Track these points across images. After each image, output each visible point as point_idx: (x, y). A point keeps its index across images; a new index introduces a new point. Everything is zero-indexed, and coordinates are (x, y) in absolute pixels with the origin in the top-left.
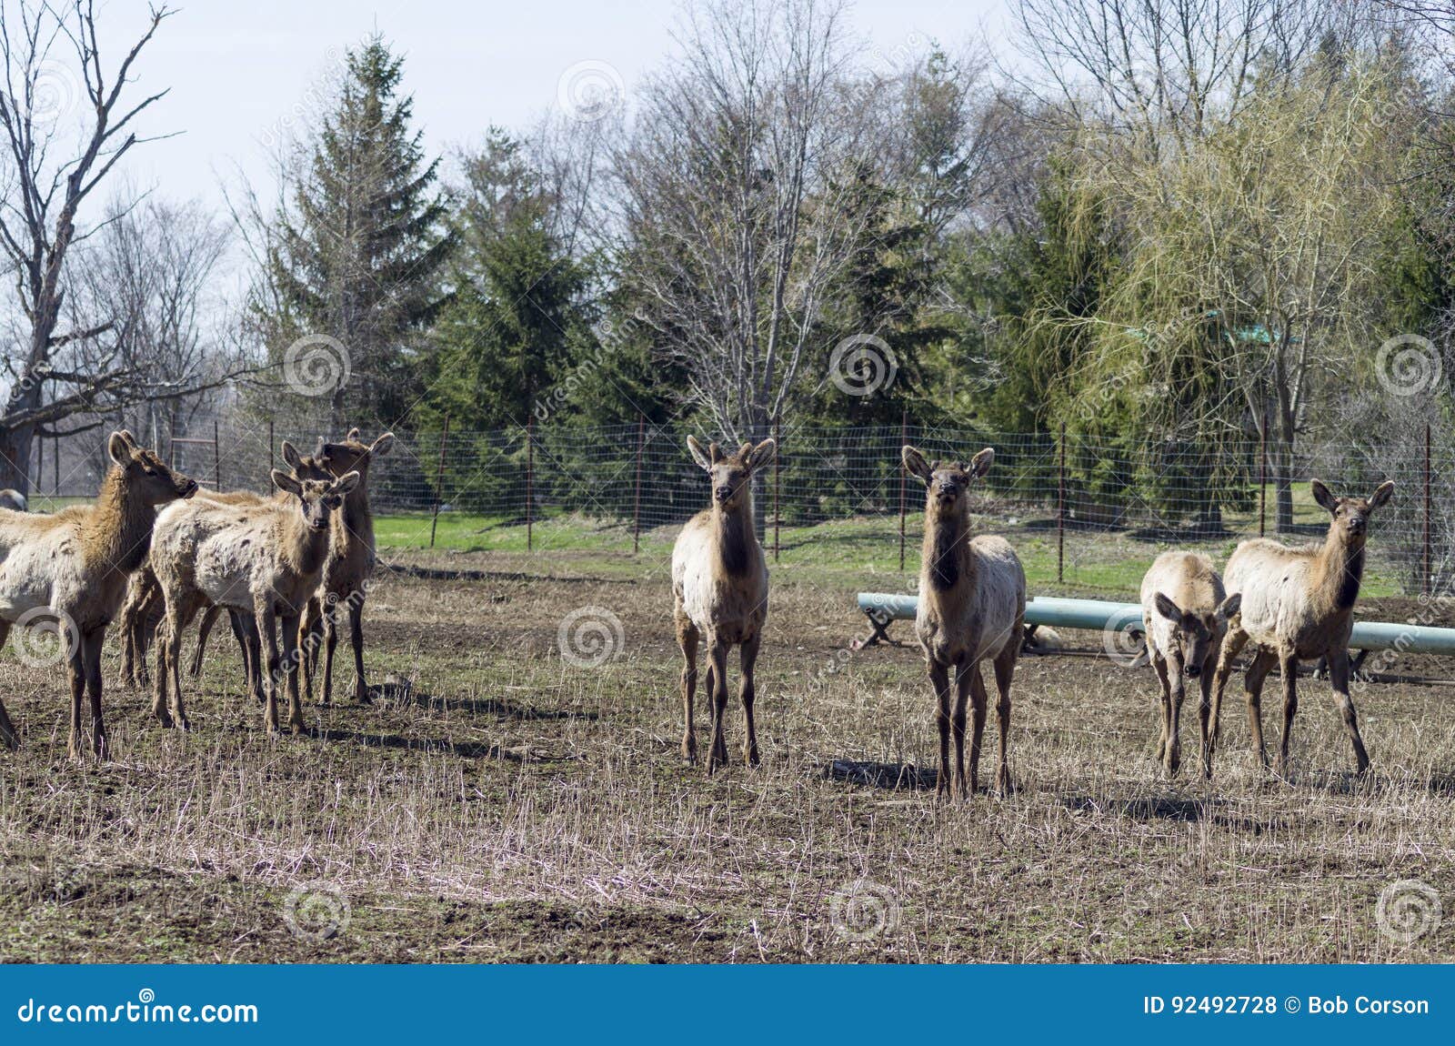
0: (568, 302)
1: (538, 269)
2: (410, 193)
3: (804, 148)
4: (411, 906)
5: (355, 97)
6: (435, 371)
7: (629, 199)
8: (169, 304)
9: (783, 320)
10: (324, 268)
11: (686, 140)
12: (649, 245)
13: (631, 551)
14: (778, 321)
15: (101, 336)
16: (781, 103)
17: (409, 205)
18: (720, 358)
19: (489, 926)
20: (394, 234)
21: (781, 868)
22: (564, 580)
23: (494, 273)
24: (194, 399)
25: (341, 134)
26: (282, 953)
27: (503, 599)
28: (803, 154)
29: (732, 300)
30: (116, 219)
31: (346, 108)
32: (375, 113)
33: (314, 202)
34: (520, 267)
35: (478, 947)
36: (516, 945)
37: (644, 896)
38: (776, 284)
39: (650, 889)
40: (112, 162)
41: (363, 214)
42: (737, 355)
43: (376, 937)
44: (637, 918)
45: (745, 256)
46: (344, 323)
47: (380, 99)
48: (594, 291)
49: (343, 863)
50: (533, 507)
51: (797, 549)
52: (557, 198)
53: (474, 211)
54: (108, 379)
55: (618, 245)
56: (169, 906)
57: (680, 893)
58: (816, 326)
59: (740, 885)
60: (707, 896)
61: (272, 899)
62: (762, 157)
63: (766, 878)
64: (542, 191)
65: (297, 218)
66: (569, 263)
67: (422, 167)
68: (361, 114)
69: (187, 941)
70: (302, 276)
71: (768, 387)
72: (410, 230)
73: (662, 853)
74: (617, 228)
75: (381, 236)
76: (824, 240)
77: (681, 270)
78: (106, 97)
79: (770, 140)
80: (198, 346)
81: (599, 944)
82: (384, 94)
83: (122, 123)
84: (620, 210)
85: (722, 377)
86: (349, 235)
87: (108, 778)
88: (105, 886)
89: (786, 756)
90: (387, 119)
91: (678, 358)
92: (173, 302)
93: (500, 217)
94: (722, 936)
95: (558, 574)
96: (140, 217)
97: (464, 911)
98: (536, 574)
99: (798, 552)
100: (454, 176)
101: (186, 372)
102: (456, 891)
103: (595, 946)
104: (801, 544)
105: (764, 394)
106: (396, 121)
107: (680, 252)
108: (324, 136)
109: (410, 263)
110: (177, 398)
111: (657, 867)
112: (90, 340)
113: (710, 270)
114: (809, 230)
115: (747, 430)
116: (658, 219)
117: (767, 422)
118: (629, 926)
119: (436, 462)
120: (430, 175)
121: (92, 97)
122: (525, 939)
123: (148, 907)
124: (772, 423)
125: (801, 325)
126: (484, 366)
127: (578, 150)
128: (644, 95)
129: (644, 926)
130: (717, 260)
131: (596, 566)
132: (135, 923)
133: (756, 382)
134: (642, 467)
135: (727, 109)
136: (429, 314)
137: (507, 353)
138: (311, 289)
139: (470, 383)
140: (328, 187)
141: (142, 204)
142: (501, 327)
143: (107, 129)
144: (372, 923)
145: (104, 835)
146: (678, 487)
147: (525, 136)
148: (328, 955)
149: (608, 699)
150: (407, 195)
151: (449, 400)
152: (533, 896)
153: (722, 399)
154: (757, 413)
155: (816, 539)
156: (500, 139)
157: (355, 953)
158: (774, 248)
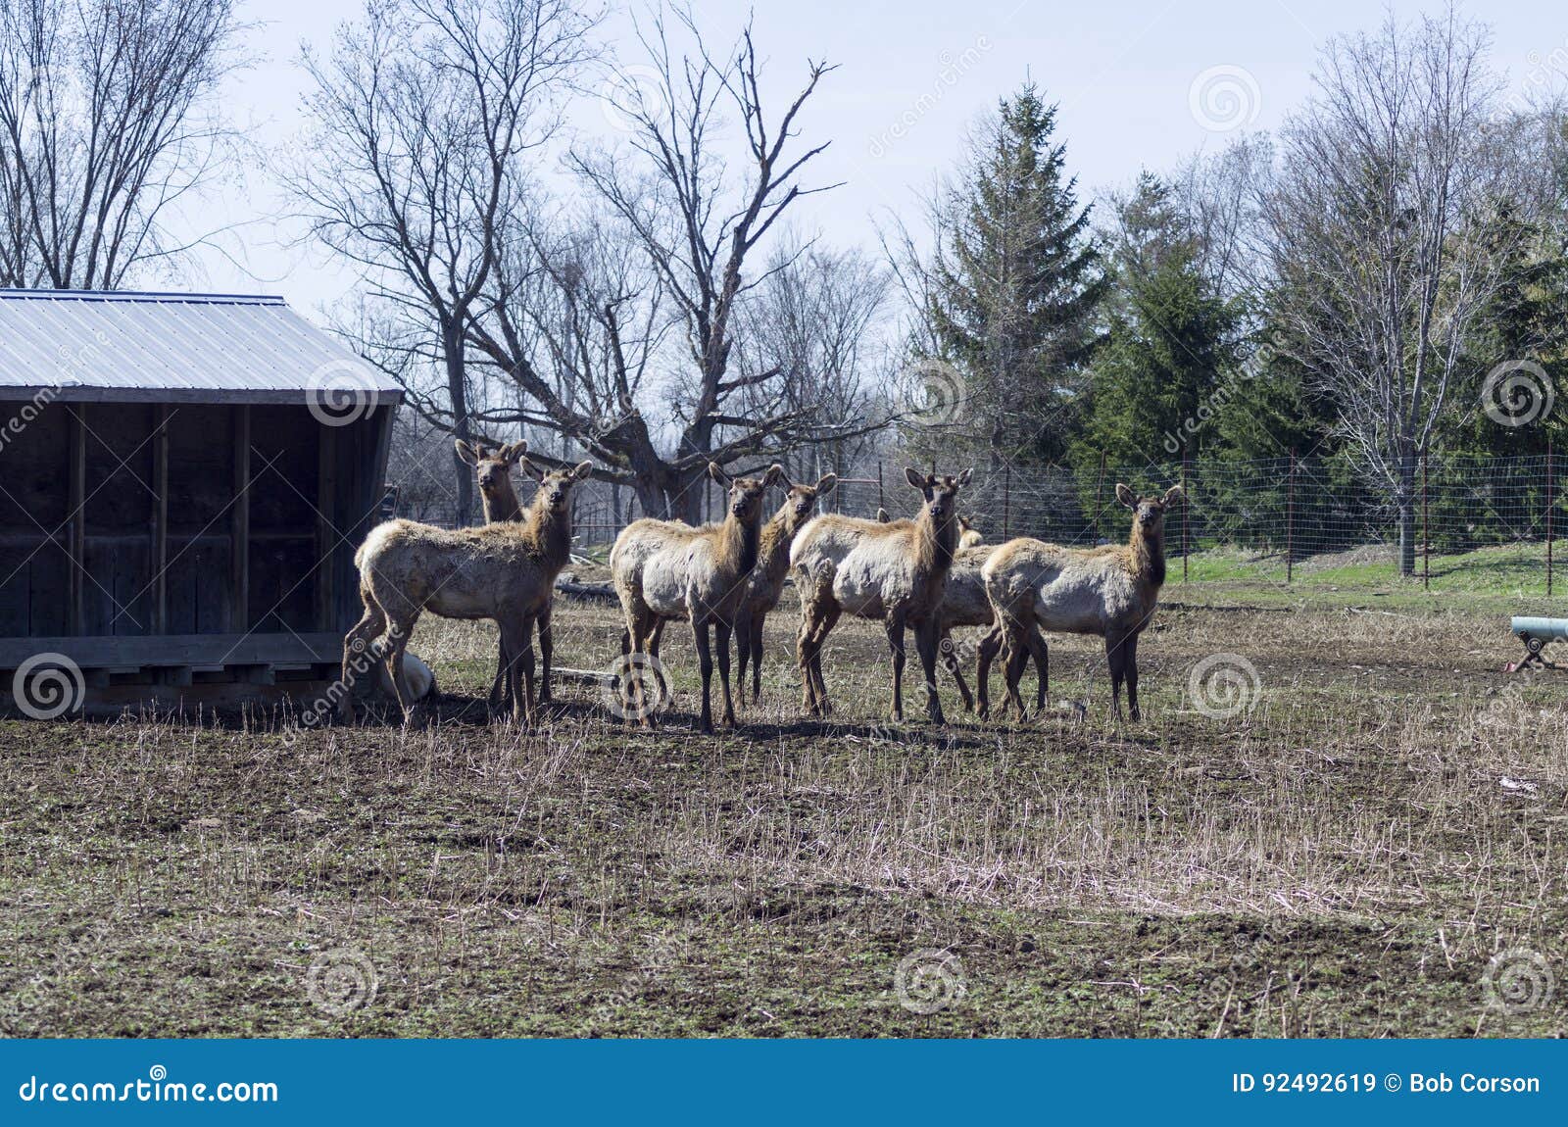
0: (1219, 341)
1: (1189, 311)
2: (1064, 238)
3: (1445, 187)
4: (1103, 920)
5: (1010, 147)
6: (1090, 408)
7: (1276, 240)
8: (831, 351)
9: (1428, 353)
10: (982, 313)
11: (1331, 180)
12: (1296, 284)
13: (1285, 581)
14: (1424, 355)
15: (766, 382)
16: (1423, 144)
17: (1063, 250)
18: (1368, 392)
19: (1181, 939)
20: (1050, 279)
21: (1459, 881)
22: (1221, 609)
23: (1148, 314)
24: (856, 441)
25: (996, 182)
26: (983, 966)
27: (1163, 628)
28: (1445, 192)
29: (1378, 336)
30: (779, 269)
31: (1001, 158)
32: (1029, 162)
33: (971, 248)
34: (1172, 309)
35: (1173, 958)
36: (1210, 956)
37: (1328, 909)
38: (1420, 320)
39: (1333, 902)
40: (776, 214)
41: (1020, 260)
42: (1385, 388)
43: (1071, 950)
44: (1324, 930)
45: (1390, 292)
46: (1002, 366)
47: (1034, 148)
48: (1244, 330)
49: (1033, 880)
50: (1187, 540)
51: (1447, 576)
52: (1207, 242)
53: (1127, 254)
54: (775, 423)
55: (1265, 285)
56: (872, 923)
57: (1362, 905)
58: (1461, 360)
59: (1419, 898)
60: (1388, 908)
61: (969, 915)
62: (1406, 197)
63: (1444, 891)
64: (1191, 235)
65: (954, 263)
66: (1217, 302)
67: (1076, 213)
68: (1015, 162)
69: (890, 955)
70: (961, 320)
71: (1416, 419)
72: (1064, 274)
73: (1342, 868)
74: (1265, 269)
75: (1036, 280)
76: (1467, 276)
77: (1328, 309)
78: (768, 152)
79: (1412, 179)
80: (860, 389)
81: (1291, 954)
82: (1037, 144)
83: (785, 176)
84: (1266, 249)
85: (1370, 410)
86: (1005, 281)
87: (798, 802)
88: (808, 903)
89: (1454, 774)
90: (1040, 168)
91: (1328, 393)
92: (835, 348)
93: (1152, 261)
94: (1409, 947)
95: (1216, 604)
96: (801, 267)
97: (1154, 925)
98: (1193, 604)
99: (1447, 580)
100: (1107, 220)
101: (850, 414)
102: (1145, 905)
103: (1285, 957)
104: (1450, 572)
105: (1412, 426)
106: (1049, 169)
107: (1328, 290)
108: (980, 184)
109: (1065, 305)
110: (840, 439)
111: (1338, 881)
112: (757, 386)
113: (1356, 308)
114: (1453, 266)
115: (1395, 462)
116: (1304, 258)
117: (1415, 454)
118: (1316, 937)
119: (1095, 497)
120: (1083, 221)
121: (756, 152)
122: (1217, 950)
123: (852, 922)
124: (1420, 453)
125: (1447, 359)
126: (1141, 403)
127: (1226, 193)
128: (1289, 138)
129: (1331, 937)
130: (1364, 297)
131: (1252, 596)
132: (839, 939)
133: (1403, 415)
134: (1294, 498)
135: (1370, 149)
136: (1084, 355)
137: (1161, 391)
138: (969, 333)
139: (1126, 421)
140: (983, 233)
141: (805, 253)
142: (1156, 366)
143: (770, 182)
144: (1067, 936)
145: (801, 857)
146: (1329, 518)
147: (1174, 182)
148: (1028, 968)
149: (1275, 722)
150: (1060, 241)
151: (1106, 436)
152: (1222, 910)
153: (1371, 431)
154: (1404, 445)
155: (1465, 567)
156: (1151, 185)
157: (1054, 965)
158: (1417, 285)
